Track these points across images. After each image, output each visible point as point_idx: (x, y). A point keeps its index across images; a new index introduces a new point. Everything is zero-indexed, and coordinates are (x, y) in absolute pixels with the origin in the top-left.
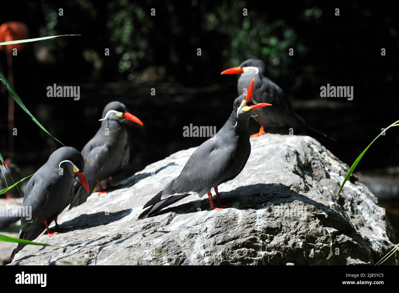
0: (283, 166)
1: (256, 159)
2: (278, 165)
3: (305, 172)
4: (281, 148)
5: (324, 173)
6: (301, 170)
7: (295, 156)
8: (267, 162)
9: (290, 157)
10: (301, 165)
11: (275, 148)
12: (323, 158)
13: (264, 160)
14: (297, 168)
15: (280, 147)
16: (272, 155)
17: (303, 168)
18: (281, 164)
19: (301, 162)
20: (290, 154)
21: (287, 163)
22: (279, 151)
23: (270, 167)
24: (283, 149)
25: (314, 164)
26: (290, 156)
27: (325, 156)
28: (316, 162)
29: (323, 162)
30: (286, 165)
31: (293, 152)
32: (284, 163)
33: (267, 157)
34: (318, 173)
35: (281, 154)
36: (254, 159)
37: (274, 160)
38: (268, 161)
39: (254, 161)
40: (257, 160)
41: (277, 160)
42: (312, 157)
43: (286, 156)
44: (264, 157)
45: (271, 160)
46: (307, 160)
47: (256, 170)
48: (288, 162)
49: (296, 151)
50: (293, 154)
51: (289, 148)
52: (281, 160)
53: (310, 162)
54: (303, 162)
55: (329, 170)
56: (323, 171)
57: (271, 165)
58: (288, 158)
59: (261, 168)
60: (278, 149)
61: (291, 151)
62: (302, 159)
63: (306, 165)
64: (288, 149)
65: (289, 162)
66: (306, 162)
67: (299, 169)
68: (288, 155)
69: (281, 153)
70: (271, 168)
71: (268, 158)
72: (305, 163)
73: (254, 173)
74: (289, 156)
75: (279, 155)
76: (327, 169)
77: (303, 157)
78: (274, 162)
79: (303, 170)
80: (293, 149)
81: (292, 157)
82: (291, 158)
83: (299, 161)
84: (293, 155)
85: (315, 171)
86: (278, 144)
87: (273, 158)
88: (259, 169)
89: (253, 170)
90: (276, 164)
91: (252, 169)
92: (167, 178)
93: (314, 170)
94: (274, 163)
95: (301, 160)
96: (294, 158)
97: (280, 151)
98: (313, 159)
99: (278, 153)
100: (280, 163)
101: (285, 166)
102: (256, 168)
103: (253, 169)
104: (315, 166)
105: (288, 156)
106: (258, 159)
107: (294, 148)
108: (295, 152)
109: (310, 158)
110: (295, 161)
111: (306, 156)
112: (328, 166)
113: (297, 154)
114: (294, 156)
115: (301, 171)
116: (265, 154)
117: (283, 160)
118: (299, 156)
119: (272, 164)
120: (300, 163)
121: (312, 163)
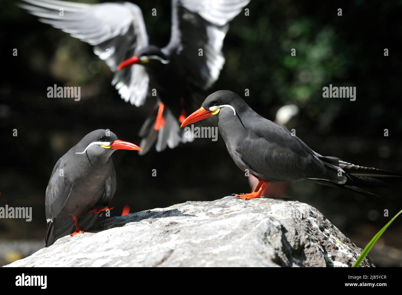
0: (257, 250)
1: (220, 236)
2: (251, 248)
3: (294, 259)
4: (260, 221)
5: (324, 261)
6: (288, 256)
7: (280, 234)
8: (234, 242)
9: (272, 235)
10: (289, 248)
11: (251, 221)
12: (325, 239)
13: (231, 238)
14: (280, 254)
15: (258, 219)
16: (244, 232)
17: (291, 253)
18: (255, 247)
19: (288, 243)
20: (272, 230)
21: (264, 246)
22: (255, 225)
23: (237, 250)
24: (262, 222)
25: (309, 247)
26: (271, 233)
27: (328, 235)
28: (312, 244)
29: (324, 244)
30: (263, 249)
31: (277, 227)
32: (260, 245)
33: (238, 234)
34: (314, 261)
35: (258, 231)
36: (216, 236)
37: (245, 240)
38: (237, 240)
39: (216, 239)
40: (220, 238)
41: (250, 239)
42: (307, 237)
43: (266, 234)
44: (232, 233)
45: (242, 239)
46: (299, 242)
47: (215, 255)
48: (265, 243)
49: (282, 226)
50: (277, 230)
51: (271, 221)
52: (256, 241)
53: (304, 245)
54: (292, 244)
55: (333, 258)
56: (323, 258)
57: (239, 248)
58: (269, 237)
59: (223, 252)
60: (254, 222)
61: (273, 226)
62: (291, 239)
63: (296, 248)
64: (270, 223)
65: (269, 243)
66: (297, 244)
67: (285, 255)
68: (268, 232)
69: (259, 228)
70: (239, 253)
71: (238, 236)
72: (295, 245)
73: (212, 259)
74: (269, 234)
75: (254, 232)
76: (329, 255)
77: (292, 235)
78: (244, 242)
79: (291, 257)
80: (277, 224)
81: (274, 236)
82: (272, 238)
83: (284, 241)
84: (276, 233)
85: (311, 258)
86: (257, 214)
87: (246, 236)
88: (222, 253)
89: (211, 255)
90: (248, 246)
91: (210, 251)
92: (83, 261)
93: (308, 256)
94: (244, 245)
95: (289, 241)
96: (278, 237)
97: (258, 226)
98: (308, 239)
99: (254, 228)
100: (253, 244)
101: (261, 251)
102: (215, 251)
103: (211, 253)
104: (311, 250)
105: (267, 235)
106: (223, 237)
107: (279, 222)
108: (280, 227)
109: (303, 238)
110: (278, 243)
111: (297, 234)
112: (333, 250)
113: (283, 230)
114: (278, 234)
115: (287, 259)
116: (234, 228)
117: (259, 240)
118: (286, 234)
119: (241, 246)
120: (286, 245)
121: (306, 246)
